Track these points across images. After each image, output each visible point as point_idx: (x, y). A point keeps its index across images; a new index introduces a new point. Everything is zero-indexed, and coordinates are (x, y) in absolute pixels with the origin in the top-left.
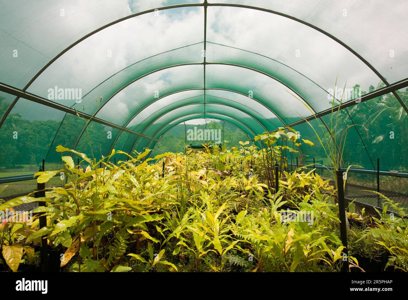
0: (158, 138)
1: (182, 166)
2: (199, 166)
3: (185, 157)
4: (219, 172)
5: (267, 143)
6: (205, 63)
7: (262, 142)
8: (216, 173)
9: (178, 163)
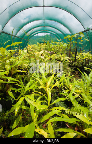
0: (29, 40)
2: (42, 49)
4: (50, 52)
8: (48, 52)
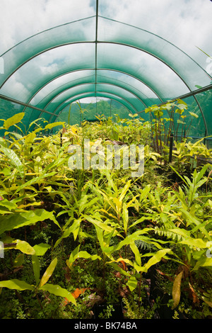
0: (58, 113)
1: (78, 137)
3: (81, 128)
5: (157, 114)
6: (96, 42)
7: (152, 113)
9: (73, 133)
